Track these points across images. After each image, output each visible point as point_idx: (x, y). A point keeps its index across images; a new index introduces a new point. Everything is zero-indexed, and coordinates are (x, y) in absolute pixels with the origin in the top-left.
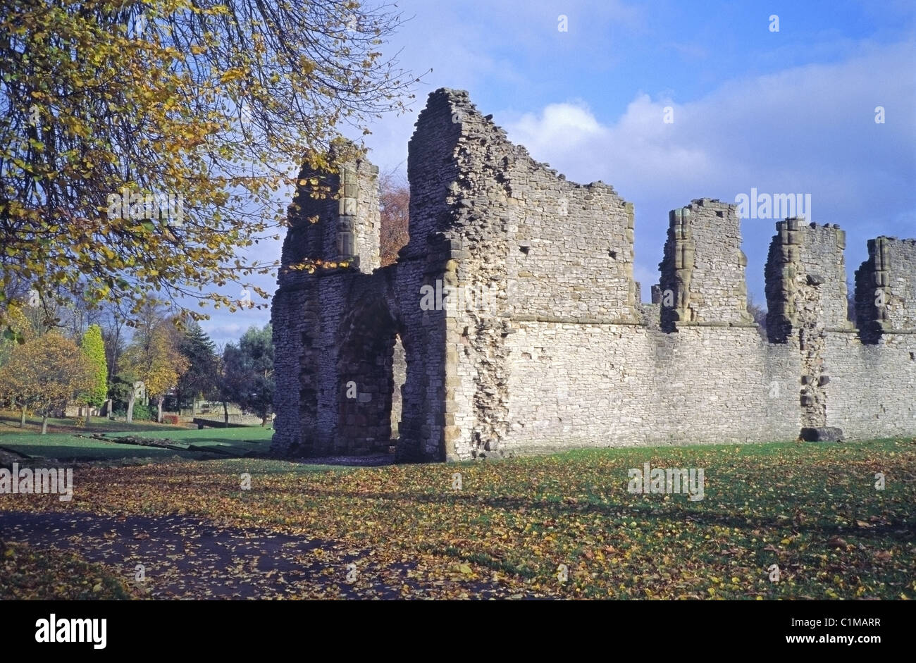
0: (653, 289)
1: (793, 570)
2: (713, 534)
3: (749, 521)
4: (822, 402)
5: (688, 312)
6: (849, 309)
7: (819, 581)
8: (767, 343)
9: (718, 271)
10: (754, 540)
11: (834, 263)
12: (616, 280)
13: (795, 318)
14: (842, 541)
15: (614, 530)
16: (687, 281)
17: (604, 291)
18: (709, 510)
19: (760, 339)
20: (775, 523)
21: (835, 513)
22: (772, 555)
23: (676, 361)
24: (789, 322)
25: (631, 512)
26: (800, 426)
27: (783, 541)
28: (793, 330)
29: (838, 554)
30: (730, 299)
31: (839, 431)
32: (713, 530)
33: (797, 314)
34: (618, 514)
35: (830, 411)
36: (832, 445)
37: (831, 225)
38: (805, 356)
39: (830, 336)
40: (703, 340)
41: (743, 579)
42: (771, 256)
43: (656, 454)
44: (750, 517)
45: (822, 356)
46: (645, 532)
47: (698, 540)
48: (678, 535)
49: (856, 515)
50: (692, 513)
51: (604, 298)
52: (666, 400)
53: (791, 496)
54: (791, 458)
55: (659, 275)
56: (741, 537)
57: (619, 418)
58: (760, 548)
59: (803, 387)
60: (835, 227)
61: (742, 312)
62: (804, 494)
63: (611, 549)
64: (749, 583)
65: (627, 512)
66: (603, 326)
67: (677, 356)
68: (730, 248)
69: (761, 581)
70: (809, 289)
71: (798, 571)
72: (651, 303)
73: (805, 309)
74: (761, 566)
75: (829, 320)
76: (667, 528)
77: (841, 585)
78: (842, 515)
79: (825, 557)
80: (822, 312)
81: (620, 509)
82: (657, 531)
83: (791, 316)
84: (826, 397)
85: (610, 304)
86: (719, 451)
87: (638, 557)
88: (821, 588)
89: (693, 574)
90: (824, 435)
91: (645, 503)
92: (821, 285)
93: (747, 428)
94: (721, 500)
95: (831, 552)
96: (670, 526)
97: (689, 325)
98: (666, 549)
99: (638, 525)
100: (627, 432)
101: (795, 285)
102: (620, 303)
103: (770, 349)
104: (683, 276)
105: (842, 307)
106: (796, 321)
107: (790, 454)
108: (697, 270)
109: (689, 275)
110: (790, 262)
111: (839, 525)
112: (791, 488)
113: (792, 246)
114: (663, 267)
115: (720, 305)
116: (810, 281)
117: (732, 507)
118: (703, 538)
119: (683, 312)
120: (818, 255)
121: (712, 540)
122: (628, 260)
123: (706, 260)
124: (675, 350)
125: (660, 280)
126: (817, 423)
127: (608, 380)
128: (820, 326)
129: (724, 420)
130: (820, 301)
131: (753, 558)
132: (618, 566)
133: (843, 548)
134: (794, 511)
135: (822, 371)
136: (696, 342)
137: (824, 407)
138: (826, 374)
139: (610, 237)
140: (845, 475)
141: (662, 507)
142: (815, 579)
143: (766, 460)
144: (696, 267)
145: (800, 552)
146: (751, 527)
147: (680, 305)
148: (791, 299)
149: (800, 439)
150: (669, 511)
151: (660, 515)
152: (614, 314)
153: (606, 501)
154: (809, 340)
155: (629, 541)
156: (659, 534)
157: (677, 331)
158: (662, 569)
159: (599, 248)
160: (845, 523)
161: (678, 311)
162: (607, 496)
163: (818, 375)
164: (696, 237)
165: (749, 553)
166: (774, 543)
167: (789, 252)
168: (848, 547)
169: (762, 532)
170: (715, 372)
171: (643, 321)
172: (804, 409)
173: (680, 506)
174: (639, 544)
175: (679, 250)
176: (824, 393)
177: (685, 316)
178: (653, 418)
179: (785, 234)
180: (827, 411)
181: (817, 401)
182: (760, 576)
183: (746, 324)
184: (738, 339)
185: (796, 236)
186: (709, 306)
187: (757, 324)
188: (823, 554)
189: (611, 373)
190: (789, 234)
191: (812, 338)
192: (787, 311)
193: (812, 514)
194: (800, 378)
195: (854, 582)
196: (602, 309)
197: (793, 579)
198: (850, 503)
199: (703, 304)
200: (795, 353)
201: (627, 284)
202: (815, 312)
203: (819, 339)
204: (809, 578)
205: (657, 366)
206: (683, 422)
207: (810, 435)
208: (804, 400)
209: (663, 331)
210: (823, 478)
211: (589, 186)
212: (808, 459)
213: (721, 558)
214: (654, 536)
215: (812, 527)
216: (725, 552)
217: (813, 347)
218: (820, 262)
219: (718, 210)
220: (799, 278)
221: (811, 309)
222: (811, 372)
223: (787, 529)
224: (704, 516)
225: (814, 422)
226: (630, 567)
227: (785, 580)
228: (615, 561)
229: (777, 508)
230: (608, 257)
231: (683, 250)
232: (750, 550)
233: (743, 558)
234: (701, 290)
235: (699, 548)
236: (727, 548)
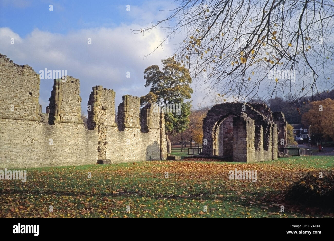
0: (47, 108)
1: (90, 209)
2: (62, 199)
3: (76, 193)
4: (105, 151)
5: (59, 117)
6: (115, 119)
7: (98, 213)
8: (87, 129)
9: (71, 103)
10: (77, 200)
11: (111, 103)
12: (32, 104)
13: (97, 121)
14: (107, 198)
15: (24, 200)
16: (59, 106)
17: (26, 108)
18: (62, 190)
19: (85, 128)
20: (85, 194)
21: (106, 189)
22: (83, 205)
23: (53, 135)
24: (95, 122)
25: (31, 192)
26: (97, 159)
27: (87, 200)
28: (96, 125)
29: (106, 203)
30: (75, 113)
31: (110, 161)
32: (62, 198)
33: (98, 120)
34: (26, 193)
35: (108, 154)
36: (107, 165)
37: (111, 90)
38: (100, 134)
39: (109, 128)
40: (64, 128)
41: (72, 214)
42: (90, 99)
43: (44, 170)
44: (76, 192)
45: (106, 135)
46: (36, 200)
47: (56, 201)
48: (49, 200)
49: (113, 189)
50: (55, 192)
51: (26, 110)
52: (49, 150)
53: (91, 184)
54: (93, 170)
55: (49, 102)
56: (73, 199)
57: (30, 157)
58: (79, 203)
59: (99, 145)
60: (112, 90)
61: (79, 118)
62: (96, 183)
63: (22, 207)
64: (74, 216)
65: (30, 193)
66: (26, 121)
67: (54, 134)
68: (76, 95)
69: (78, 214)
70: (103, 111)
71: (91, 210)
72: (45, 113)
73: (101, 118)
74: (78, 209)
75: (109, 122)
76: (45, 198)
77: (106, 214)
78: (108, 189)
79: (101, 204)
80: (106, 120)
81: (27, 192)
82: (41, 199)
83: (96, 120)
84: (106, 149)
85: (29, 113)
86: (68, 168)
87: (33, 209)
88: (99, 215)
89: (53, 214)
90: (105, 162)
91: (37, 189)
92: (106, 110)
93: (78, 160)
94: (66, 186)
95: (103, 203)
96: (46, 197)
97: (59, 122)
98: (44, 206)
99: (34, 197)
100: (33, 162)
101: (98, 110)
102: (33, 113)
103: (88, 132)
104: (58, 103)
105: (113, 118)
106: (98, 122)
107: (93, 169)
108: (63, 102)
109: (60, 103)
110: (96, 101)
111: (107, 193)
112: (92, 181)
113: (97, 96)
114: (50, 100)
115: (71, 115)
116: (103, 109)
117: (70, 189)
118: (58, 200)
119: (57, 117)
120: (106, 100)
121: (62, 201)
122: (37, 96)
123: (67, 98)
124: (53, 131)
125: (49, 105)
126: (103, 158)
127: (26, 142)
128: (105, 124)
129: (70, 157)
130: (106, 116)
131: (76, 206)
132: (24, 213)
133: (107, 200)
134: (92, 189)
135: (105, 140)
136: (61, 128)
137: (106, 152)
138: (107, 141)
139: (30, 87)
140: (110, 176)
141: (44, 190)
142: (97, 212)
143: (84, 171)
144: (63, 101)
145: (93, 203)
146: (76, 195)
147: (56, 114)
148: (96, 114)
149: (97, 163)
150: (46, 191)
151: (43, 193)
152: (30, 117)
153: (21, 189)
154: (101, 129)
155: (30, 203)
156: (42, 200)
157: (55, 124)
158: (41, 213)
159: (25, 91)
160: (109, 192)
161: (55, 117)
162: (22, 187)
163: (104, 141)
164: (63, 90)
165: (75, 205)
166: (84, 200)
167: (96, 98)
168: (109, 200)
169: (80, 197)
170: (68, 139)
171: (41, 120)
172: (99, 153)
173: (51, 189)
174: (33, 204)
175: (57, 94)
176: (106, 147)
177: (58, 119)
178: (43, 157)
179: (95, 91)
180: (106, 154)
181: (103, 150)
182: (78, 213)
183: (80, 123)
184: (77, 128)
185: (99, 92)
186: (67, 115)
187: (84, 123)
188: (100, 203)
189: (28, 139)
190: (97, 91)
191: (103, 128)
192: (94, 118)
193: (98, 189)
194: (98, 142)
195: (110, 212)
196: (25, 115)
197: (89, 213)
198: (111, 185)
199: (65, 115)
200: (97, 133)
201: (36, 105)
202: (104, 119)
203: (105, 129)
204: (95, 212)
205: (46, 137)
206: (55, 158)
207: (100, 162)
208: (99, 150)
209: (49, 124)
210: (103, 177)
211: (23, 66)
212: (99, 170)
213: (64, 207)
214: (40, 201)
215: (98, 194)
216: (66, 205)
217: (103, 131)
218: (106, 102)
219: (72, 80)
220: (99, 107)
221: (103, 118)
222: (102, 140)
223: (89, 195)
224: (60, 192)
225: (102, 157)
226: (29, 214)
227: (87, 213)
228: (23, 212)
229: (86, 188)
230: (29, 94)
231: (58, 94)
232: (75, 204)
233: (72, 207)
234: (64, 109)
235: (57, 204)
236: (67, 203)
